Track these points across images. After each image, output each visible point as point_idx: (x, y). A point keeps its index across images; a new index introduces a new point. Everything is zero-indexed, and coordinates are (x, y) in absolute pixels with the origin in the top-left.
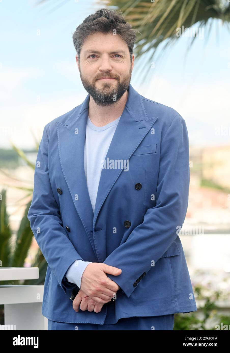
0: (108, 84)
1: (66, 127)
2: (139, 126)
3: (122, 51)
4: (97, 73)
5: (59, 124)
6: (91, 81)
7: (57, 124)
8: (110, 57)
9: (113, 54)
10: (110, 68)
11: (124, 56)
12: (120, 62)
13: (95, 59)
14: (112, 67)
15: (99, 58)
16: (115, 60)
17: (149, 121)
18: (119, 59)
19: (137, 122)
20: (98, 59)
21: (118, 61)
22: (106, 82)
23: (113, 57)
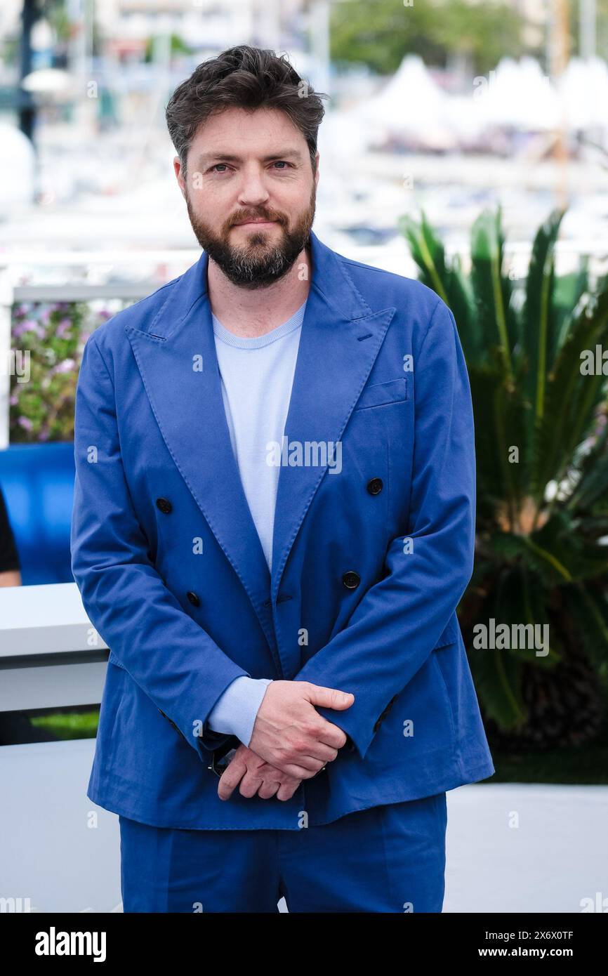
0: (261, 235)
1: (156, 341)
2: (356, 332)
3: (293, 153)
4: (233, 211)
5: (135, 335)
6: (217, 230)
7: (130, 333)
8: (264, 167)
9: (272, 161)
10: (267, 196)
11: (296, 163)
12: (289, 180)
13: (227, 173)
14: (271, 194)
15: (237, 172)
16: (275, 174)
17: (376, 319)
18: (286, 171)
19: (348, 322)
20: (233, 175)
21: (284, 176)
22: (255, 232)
23: (270, 167)
